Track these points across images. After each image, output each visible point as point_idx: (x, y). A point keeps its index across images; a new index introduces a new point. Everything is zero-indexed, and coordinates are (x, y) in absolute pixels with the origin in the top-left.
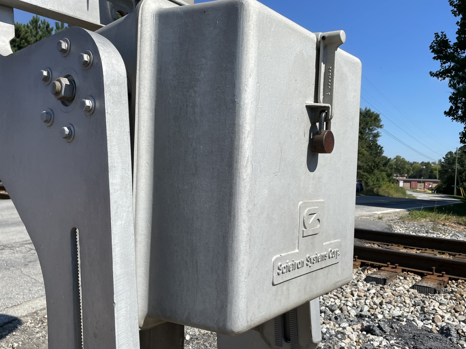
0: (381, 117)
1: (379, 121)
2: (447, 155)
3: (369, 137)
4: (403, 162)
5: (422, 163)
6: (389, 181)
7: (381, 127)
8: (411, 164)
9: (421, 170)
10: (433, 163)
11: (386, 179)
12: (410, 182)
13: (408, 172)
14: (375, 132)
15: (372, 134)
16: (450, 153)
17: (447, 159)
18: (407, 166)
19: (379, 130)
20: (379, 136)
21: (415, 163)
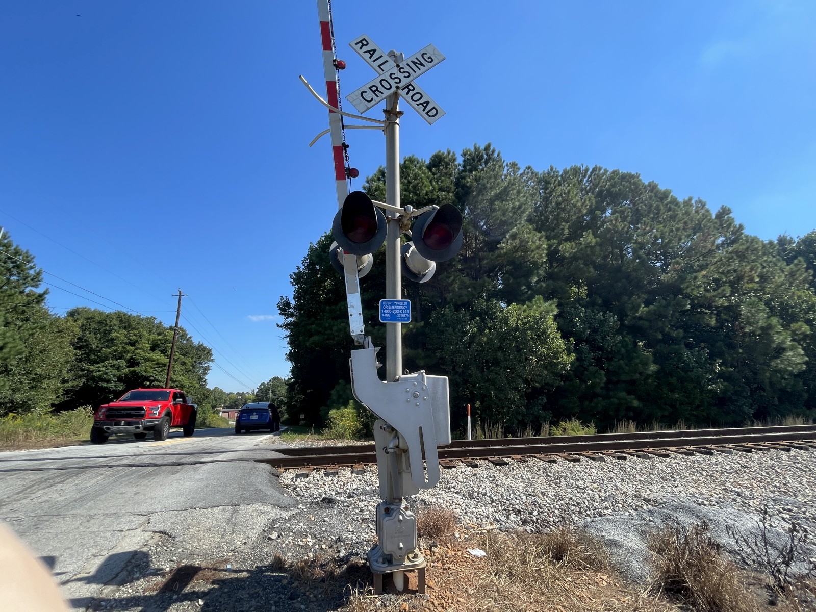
0: (213, 352)
1: (211, 355)
2: (261, 385)
3: (199, 371)
4: (222, 393)
5: (238, 393)
6: (214, 413)
7: (212, 361)
8: (228, 395)
9: (236, 401)
10: (247, 393)
11: (211, 411)
12: (228, 412)
13: (225, 402)
14: (206, 365)
15: (203, 367)
16: (263, 384)
17: (260, 390)
18: (224, 397)
19: (210, 363)
20: (209, 369)
21: (231, 393)
